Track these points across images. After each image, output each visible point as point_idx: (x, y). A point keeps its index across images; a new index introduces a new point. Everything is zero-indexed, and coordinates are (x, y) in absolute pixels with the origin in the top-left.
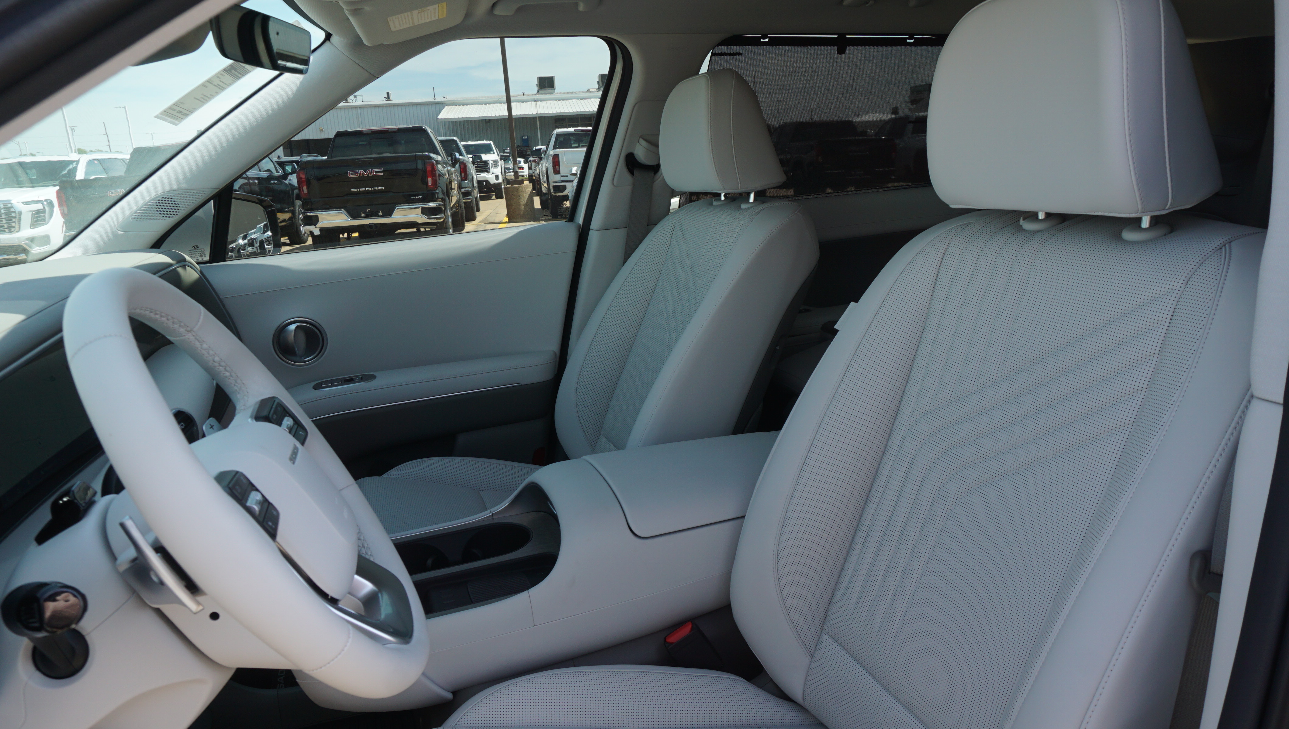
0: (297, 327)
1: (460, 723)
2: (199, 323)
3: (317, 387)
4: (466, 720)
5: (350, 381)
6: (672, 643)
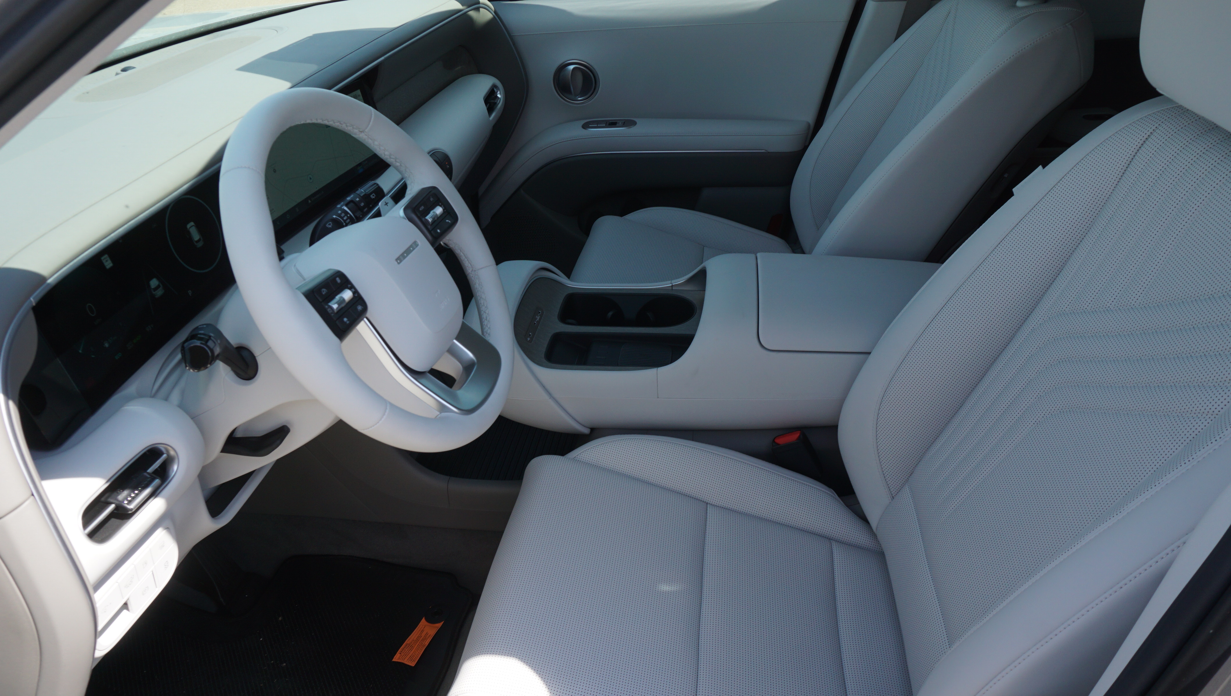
0: (574, 69)
1: (578, 457)
2: (370, 126)
3: (585, 126)
4: (583, 456)
5: (613, 124)
6: (778, 444)
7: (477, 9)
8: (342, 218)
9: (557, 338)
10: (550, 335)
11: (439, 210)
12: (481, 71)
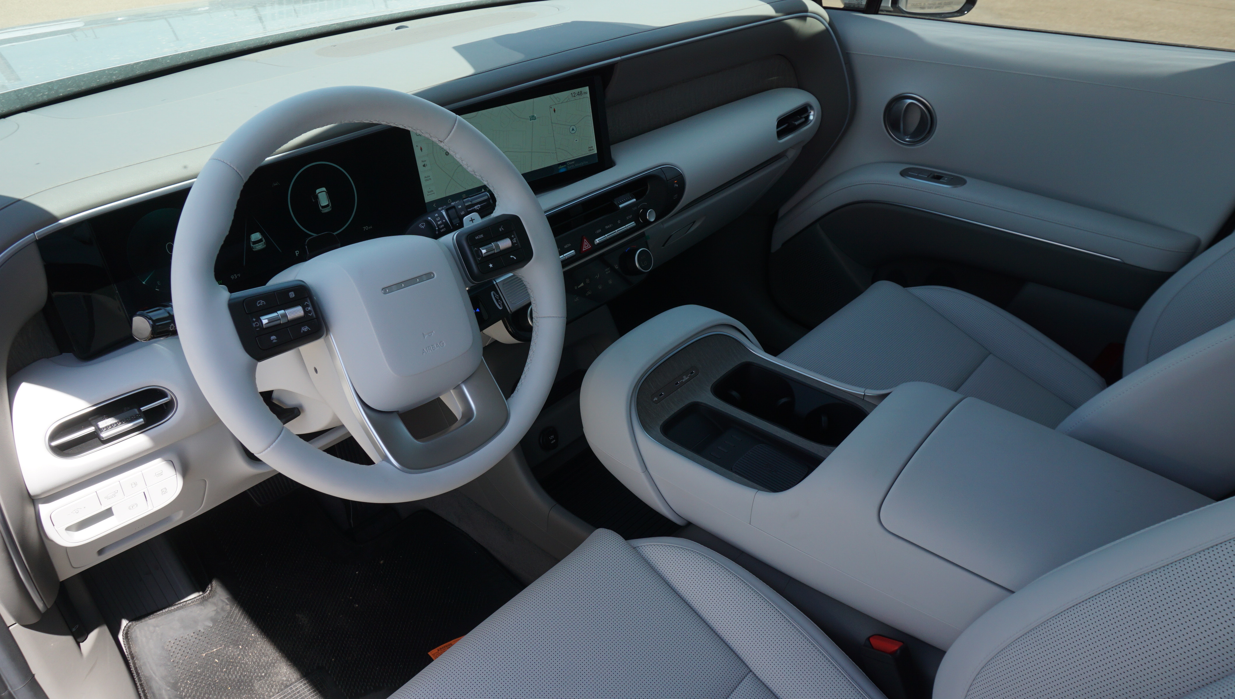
0: (910, 104)
2: (450, 136)
3: (904, 173)
5: (937, 178)
7: (804, 18)
8: (436, 222)
9: (694, 408)
10: (687, 402)
11: (505, 244)
12: (801, 86)
